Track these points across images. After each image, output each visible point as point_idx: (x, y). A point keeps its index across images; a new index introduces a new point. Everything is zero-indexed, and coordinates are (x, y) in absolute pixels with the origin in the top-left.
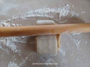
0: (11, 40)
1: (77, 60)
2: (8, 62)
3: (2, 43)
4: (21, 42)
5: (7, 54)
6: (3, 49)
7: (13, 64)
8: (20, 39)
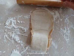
0: (16, 33)
1: (67, 53)
2: (13, 49)
3: (9, 35)
4: (23, 35)
5: (12, 44)
6: (9, 39)
7: (16, 52)
8: (23, 33)
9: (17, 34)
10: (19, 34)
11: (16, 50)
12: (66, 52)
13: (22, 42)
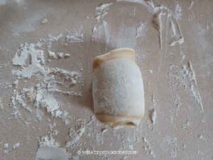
9: (50, 92)
10: (57, 90)
11: (50, 139)
12: (199, 136)
13: (66, 114)
